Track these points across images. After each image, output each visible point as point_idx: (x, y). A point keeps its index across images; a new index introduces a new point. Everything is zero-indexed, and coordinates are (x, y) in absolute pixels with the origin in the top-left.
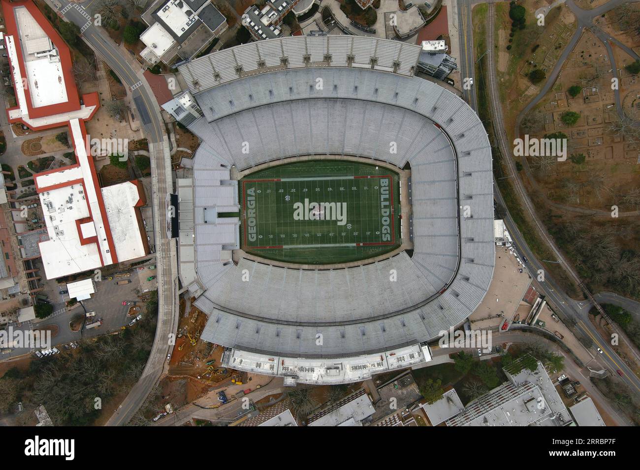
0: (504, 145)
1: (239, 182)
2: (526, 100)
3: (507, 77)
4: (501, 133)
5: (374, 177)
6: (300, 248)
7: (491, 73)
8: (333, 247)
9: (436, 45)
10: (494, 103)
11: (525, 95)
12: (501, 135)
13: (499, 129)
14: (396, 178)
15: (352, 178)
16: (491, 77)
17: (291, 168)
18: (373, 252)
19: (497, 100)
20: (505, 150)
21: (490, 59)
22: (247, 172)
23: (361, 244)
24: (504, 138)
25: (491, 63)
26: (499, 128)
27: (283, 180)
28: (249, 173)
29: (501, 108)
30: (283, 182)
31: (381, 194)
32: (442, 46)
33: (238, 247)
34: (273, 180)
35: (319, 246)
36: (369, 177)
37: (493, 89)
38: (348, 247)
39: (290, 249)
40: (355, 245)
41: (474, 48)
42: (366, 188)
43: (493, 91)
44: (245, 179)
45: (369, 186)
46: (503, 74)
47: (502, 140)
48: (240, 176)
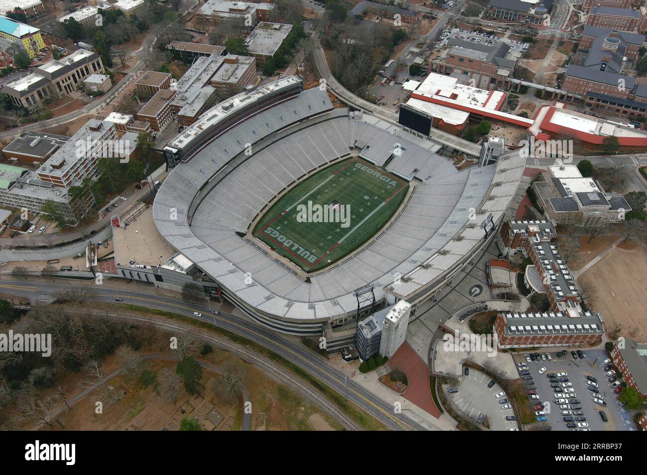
0: (240, 351)
1: (408, 182)
2: (257, 419)
3: (300, 416)
4: (253, 357)
5: (325, 255)
6: (321, 182)
7: (320, 400)
8: (301, 198)
9: (396, 314)
10: (287, 376)
11: (263, 423)
12: (252, 356)
13: (258, 359)
14: (307, 269)
15: (340, 242)
16: (316, 397)
17: (388, 213)
18: (268, 216)
19: (288, 382)
20: (234, 348)
21: (336, 413)
22: (411, 190)
23: (283, 214)
24: (246, 357)
25: (332, 409)
26: (260, 360)
27: (384, 203)
28: (409, 190)
29: (276, 379)
30: (382, 202)
31: (306, 250)
32: (392, 317)
33: (360, 155)
34: (389, 198)
35: (311, 192)
36: (328, 252)
37: (303, 387)
38: (291, 205)
39: (328, 178)
40: (287, 210)
41: (365, 412)
42: (322, 244)
43: (300, 385)
44: (406, 185)
45: (320, 248)
46: (309, 414)
47: (245, 353)
48: (412, 184)
